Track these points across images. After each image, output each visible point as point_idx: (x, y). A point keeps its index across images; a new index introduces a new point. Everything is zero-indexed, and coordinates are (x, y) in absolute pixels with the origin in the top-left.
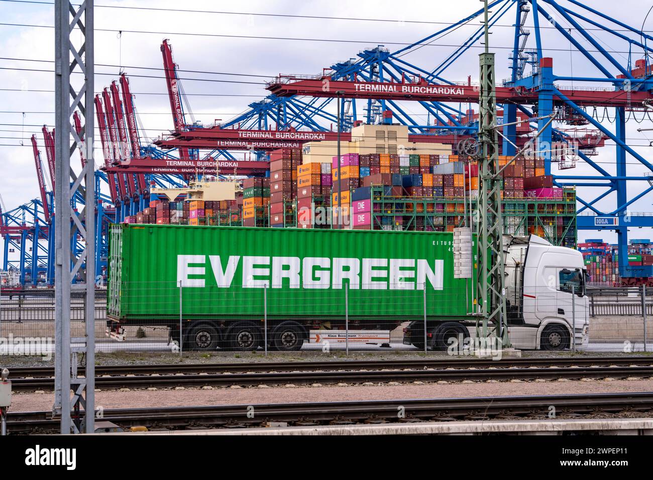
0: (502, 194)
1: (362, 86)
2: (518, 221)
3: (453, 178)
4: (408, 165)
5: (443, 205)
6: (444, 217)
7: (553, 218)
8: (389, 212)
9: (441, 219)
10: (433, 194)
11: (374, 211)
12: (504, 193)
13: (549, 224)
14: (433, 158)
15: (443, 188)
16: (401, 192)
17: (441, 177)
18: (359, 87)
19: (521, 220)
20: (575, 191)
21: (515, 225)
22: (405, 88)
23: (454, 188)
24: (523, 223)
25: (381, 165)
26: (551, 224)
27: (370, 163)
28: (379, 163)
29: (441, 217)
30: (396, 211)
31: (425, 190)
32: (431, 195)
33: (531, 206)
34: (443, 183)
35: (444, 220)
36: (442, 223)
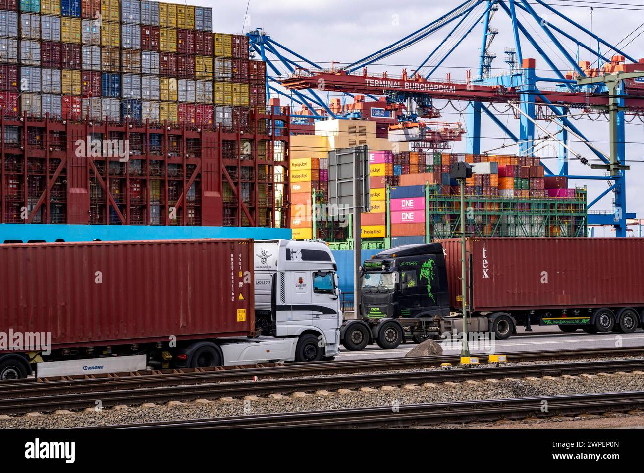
0: (528, 194)
1: (372, 81)
2: (540, 220)
3: (490, 178)
4: (433, 164)
5: (482, 204)
6: (483, 216)
7: (568, 217)
8: (441, 210)
9: (480, 218)
10: (474, 193)
11: (430, 210)
12: (529, 193)
13: (565, 223)
14: (452, 157)
15: (482, 187)
16: (449, 190)
17: (480, 177)
18: (369, 81)
19: (542, 219)
20: (586, 192)
21: (538, 223)
22: (407, 84)
23: (491, 187)
24: (545, 222)
25: (411, 163)
26: (566, 223)
27: (402, 161)
28: (409, 161)
29: (480, 215)
30: (448, 210)
31: (467, 189)
32: (473, 194)
33: (552, 206)
34: (482, 182)
35: (483, 218)
36: (481, 221)
